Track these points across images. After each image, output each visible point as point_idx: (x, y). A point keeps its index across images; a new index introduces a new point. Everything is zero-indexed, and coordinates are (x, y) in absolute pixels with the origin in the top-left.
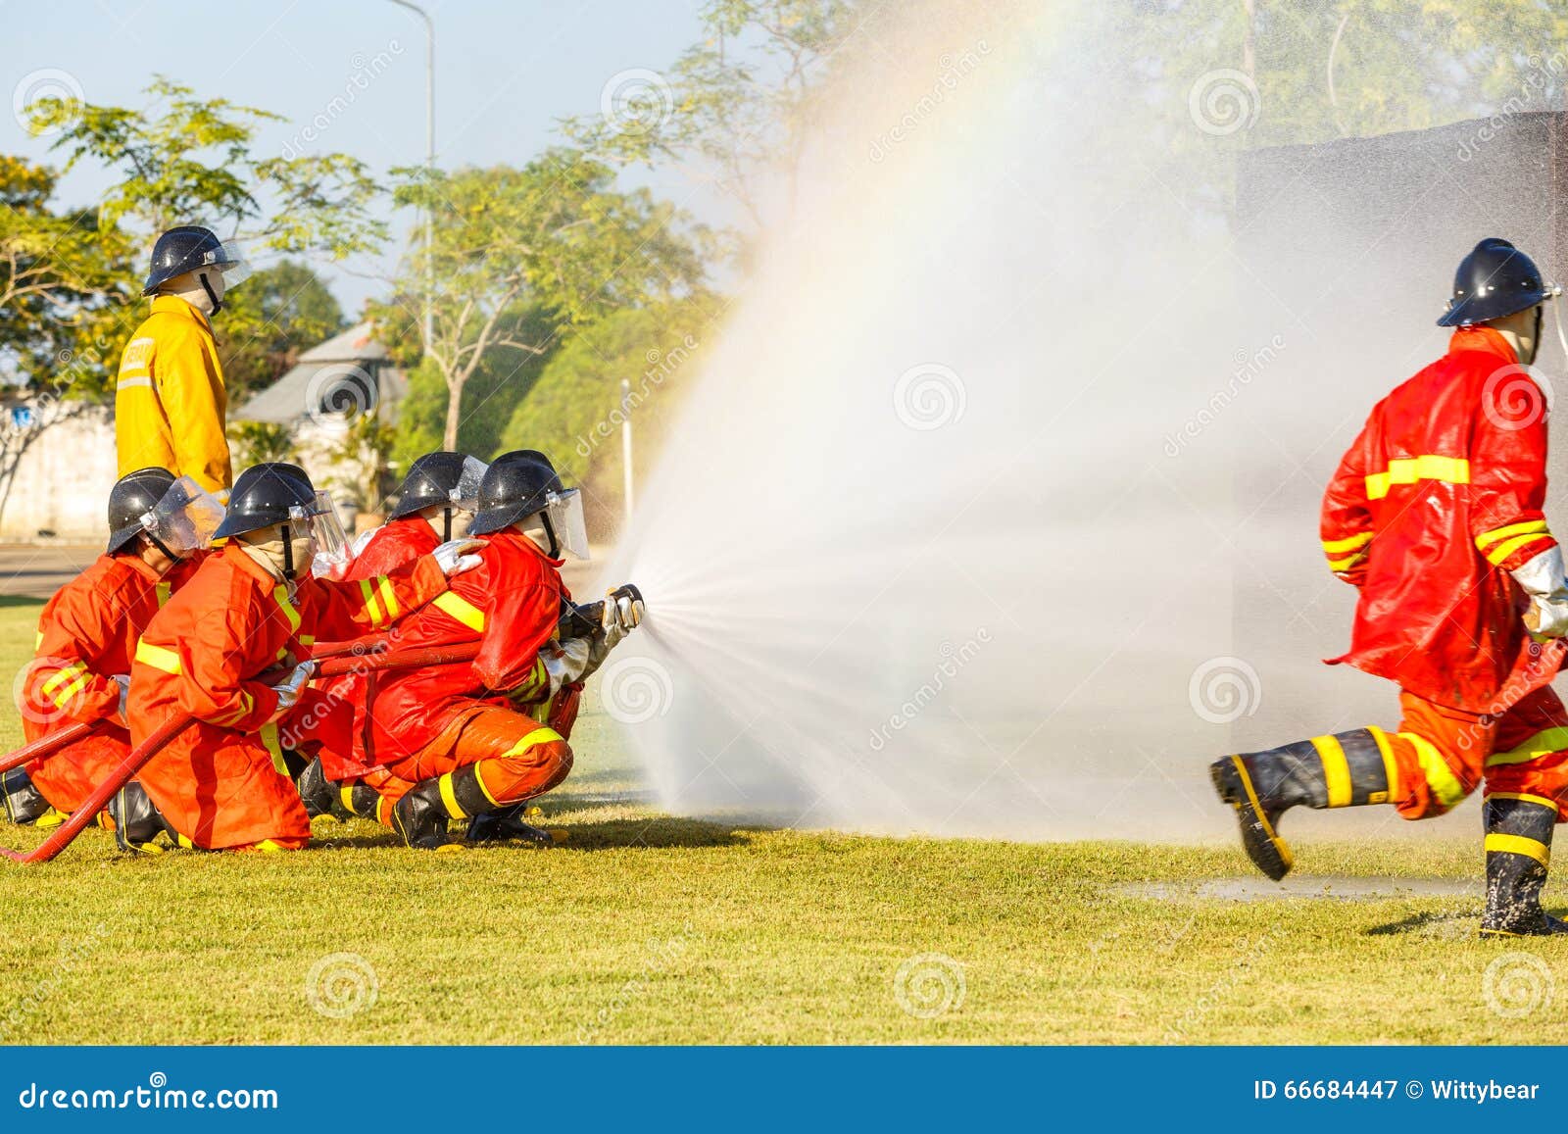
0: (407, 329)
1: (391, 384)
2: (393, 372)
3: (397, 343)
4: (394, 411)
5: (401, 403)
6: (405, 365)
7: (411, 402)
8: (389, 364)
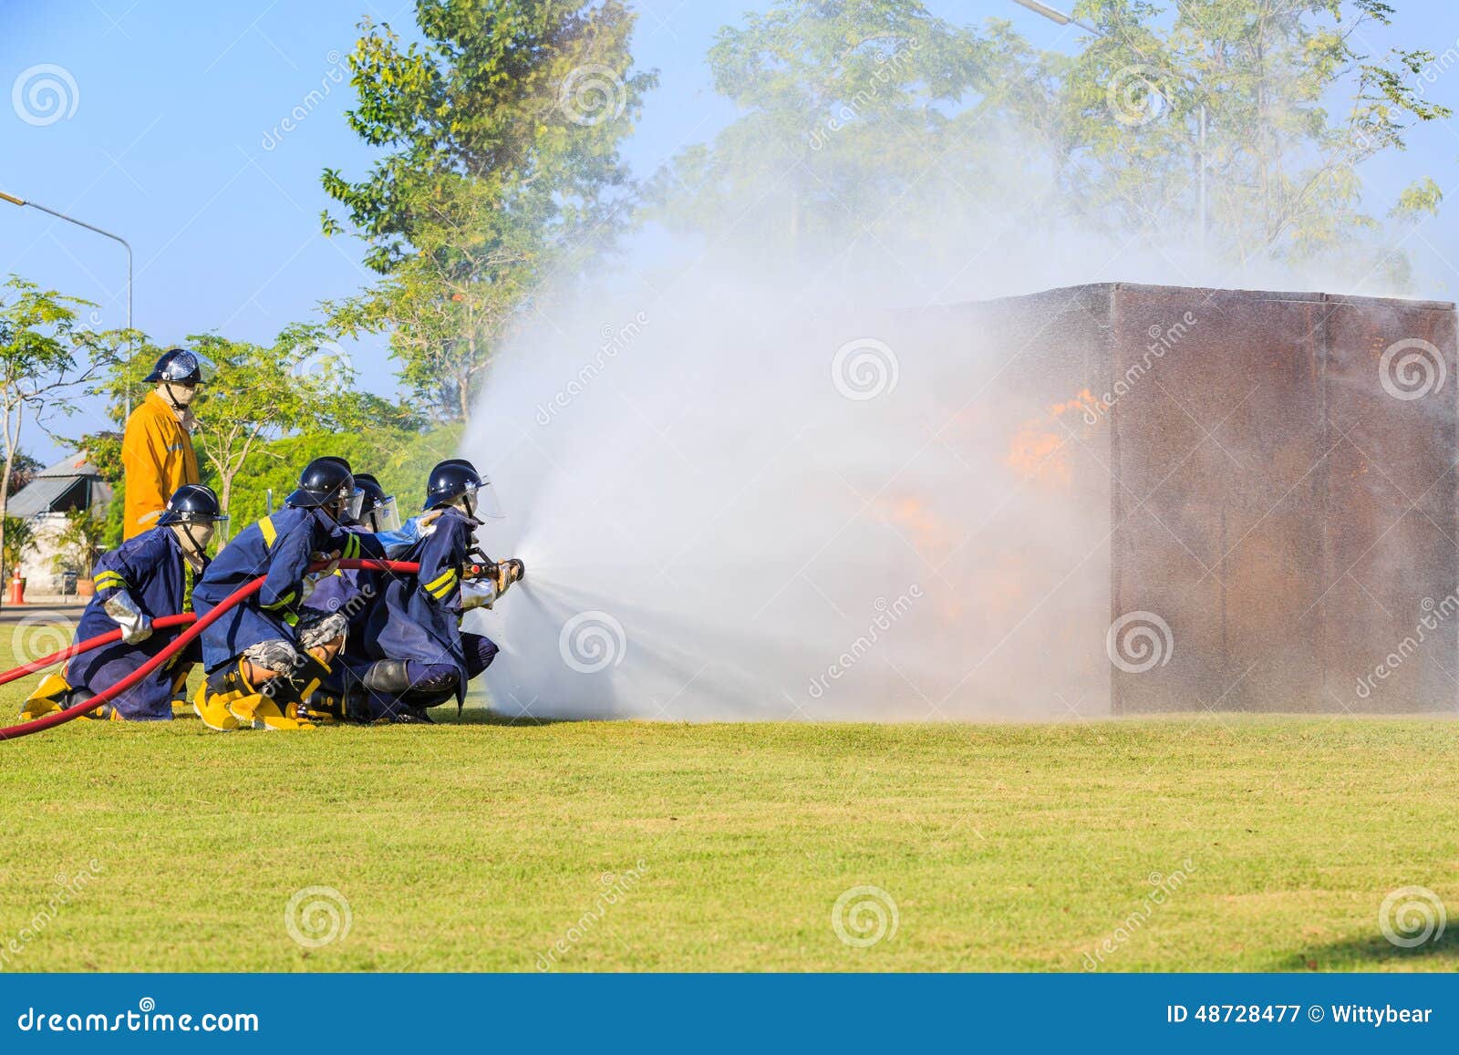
0: (111, 456)
1: (99, 490)
2: (102, 484)
3: (105, 465)
4: (103, 510)
5: (109, 505)
6: (110, 480)
7: (116, 504)
8: (100, 479)
